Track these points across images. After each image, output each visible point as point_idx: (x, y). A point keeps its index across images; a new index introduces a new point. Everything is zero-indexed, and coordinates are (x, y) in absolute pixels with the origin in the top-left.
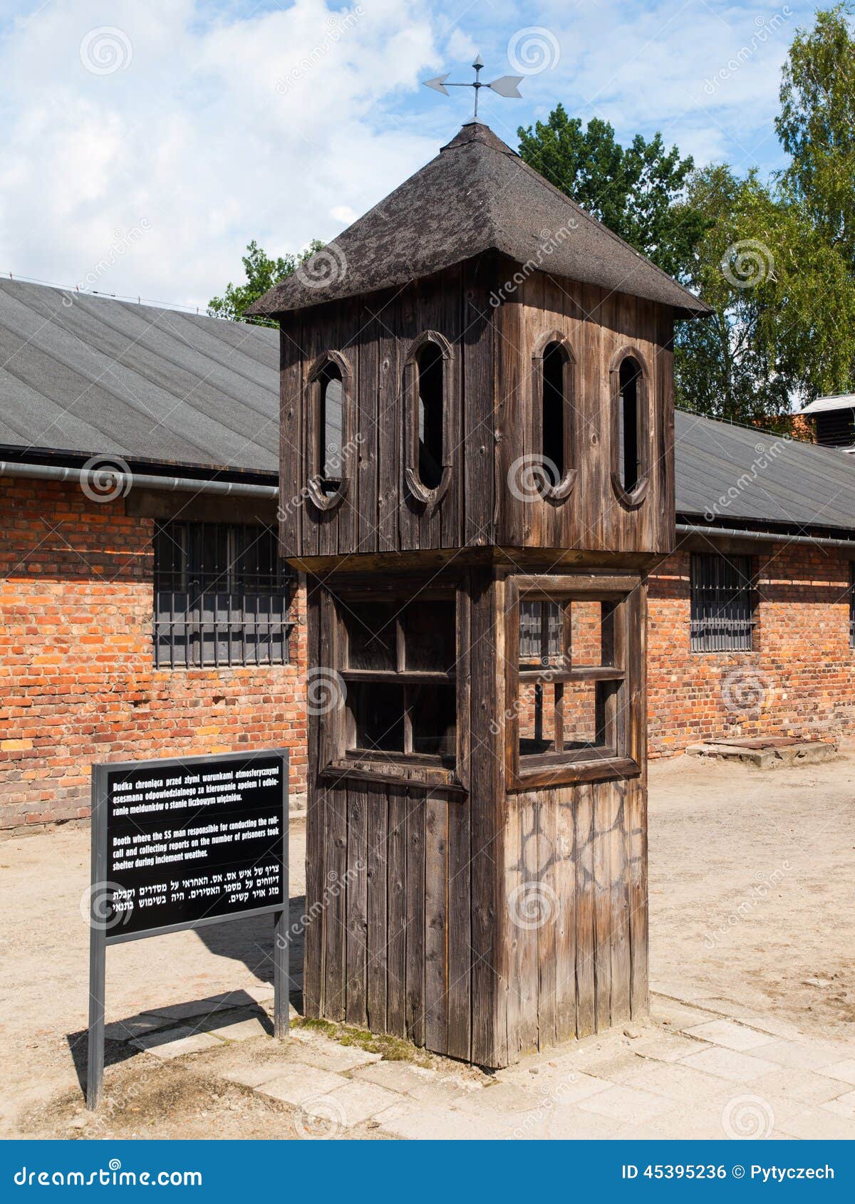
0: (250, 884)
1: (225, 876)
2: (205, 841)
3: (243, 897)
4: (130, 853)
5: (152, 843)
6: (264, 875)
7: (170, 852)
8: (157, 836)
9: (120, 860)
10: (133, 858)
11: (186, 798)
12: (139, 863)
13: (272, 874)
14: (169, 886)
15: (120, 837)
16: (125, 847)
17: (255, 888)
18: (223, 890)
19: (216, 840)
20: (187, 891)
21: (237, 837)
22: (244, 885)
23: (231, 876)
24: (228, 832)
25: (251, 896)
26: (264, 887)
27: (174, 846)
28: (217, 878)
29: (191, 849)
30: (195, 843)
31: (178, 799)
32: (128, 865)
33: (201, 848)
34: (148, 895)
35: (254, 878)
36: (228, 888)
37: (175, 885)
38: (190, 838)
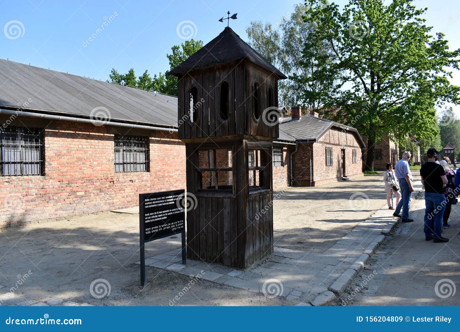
0: (177, 225)
1: (171, 224)
2: (166, 214)
3: (175, 229)
4: (149, 218)
5: (154, 215)
6: (180, 223)
7: (158, 217)
8: (155, 213)
9: (147, 220)
10: (149, 219)
11: (162, 203)
12: (151, 221)
13: (182, 222)
14: (159, 227)
15: (147, 214)
16: (148, 216)
17: (178, 226)
18: (171, 227)
19: (169, 214)
20: (163, 228)
21: (173, 213)
22: (175, 226)
23: (172, 223)
24: (172, 212)
25: (177, 228)
26: (180, 226)
27: (159, 216)
28: (169, 224)
29: (163, 217)
30: (164, 215)
31: (160, 203)
32: (149, 221)
33: (165, 216)
34: (154, 229)
35: (177, 224)
36: (172, 227)
37: (160, 226)
38: (163, 214)
